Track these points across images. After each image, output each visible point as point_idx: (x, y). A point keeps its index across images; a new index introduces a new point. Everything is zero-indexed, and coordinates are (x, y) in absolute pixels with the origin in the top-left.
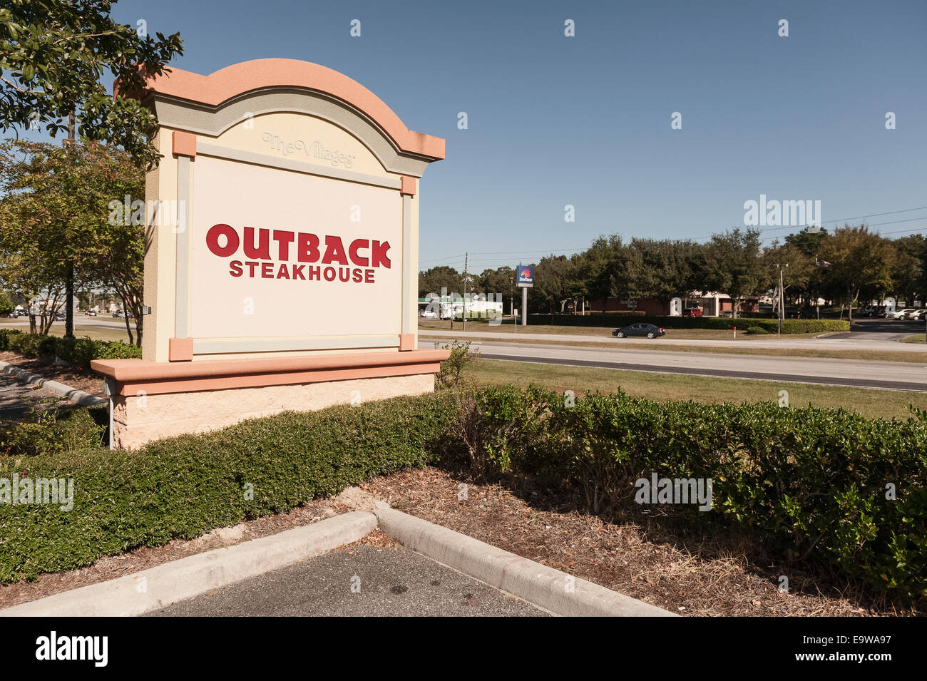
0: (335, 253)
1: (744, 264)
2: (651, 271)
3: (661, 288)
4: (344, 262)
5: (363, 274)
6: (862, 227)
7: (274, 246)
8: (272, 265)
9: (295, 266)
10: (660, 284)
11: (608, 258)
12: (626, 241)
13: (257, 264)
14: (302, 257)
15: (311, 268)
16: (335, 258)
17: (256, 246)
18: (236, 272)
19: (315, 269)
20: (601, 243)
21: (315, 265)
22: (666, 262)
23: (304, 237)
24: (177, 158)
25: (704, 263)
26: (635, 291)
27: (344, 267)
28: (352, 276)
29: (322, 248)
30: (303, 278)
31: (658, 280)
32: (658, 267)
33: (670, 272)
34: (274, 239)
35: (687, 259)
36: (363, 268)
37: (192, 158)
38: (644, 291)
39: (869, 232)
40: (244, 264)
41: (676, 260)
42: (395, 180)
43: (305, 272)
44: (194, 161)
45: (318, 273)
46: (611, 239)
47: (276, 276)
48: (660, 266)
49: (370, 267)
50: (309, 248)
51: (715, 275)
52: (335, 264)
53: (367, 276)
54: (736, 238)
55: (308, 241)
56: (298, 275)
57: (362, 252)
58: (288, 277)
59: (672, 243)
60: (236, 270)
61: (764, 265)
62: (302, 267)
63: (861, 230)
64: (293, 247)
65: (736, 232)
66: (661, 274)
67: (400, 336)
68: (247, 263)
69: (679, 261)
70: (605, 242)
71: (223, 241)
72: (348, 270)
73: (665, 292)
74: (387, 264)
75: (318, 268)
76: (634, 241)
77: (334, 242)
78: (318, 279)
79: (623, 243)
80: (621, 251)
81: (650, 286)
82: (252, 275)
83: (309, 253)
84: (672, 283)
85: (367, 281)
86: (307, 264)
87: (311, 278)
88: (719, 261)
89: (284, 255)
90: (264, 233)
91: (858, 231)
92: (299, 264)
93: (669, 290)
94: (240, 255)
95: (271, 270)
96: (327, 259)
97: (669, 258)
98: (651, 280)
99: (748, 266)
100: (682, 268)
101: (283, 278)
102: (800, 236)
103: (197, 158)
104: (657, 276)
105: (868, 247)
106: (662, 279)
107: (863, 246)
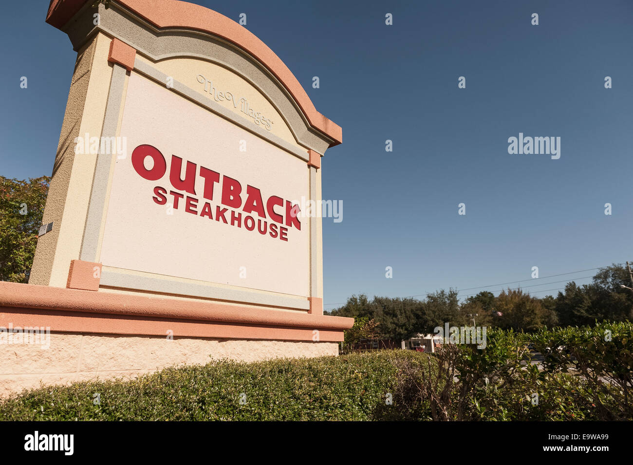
0: (255, 204)
1: (451, 314)
2: (389, 320)
3: (396, 331)
4: (262, 214)
5: (278, 230)
6: (519, 290)
7: (200, 182)
8: (197, 201)
9: (218, 207)
10: (396, 329)
11: (359, 310)
12: (370, 299)
13: (182, 196)
14: (225, 200)
15: (233, 213)
16: (255, 209)
17: (183, 177)
18: (160, 199)
19: (236, 215)
20: (353, 300)
21: (237, 211)
22: (398, 313)
23: (228, 181)
24: (112, 66)
25: (424, 314)
26: (379, 334)
27: (263, 220)
28: (269, 230)
29: (244, 196)
30: (225, 221)
31: (394, 325)
32: (393, 316)
33: (402, 320)
34: (201, 175)
35: (412, 311)
36: (279, 225)
37: (128, 73)
38: (385, 334)
39: (523, 294)
40: (168, 192)
41: (405, 312)
42: (304, 152)
43: (228, 215)
44: (129, 75)
45: (239, 219)
46: (360, 297)
47: (199, 213)
48: (395, 316)
49: (284, 225)
50: (232, 193)
51: (432, 322)
52: (255, 215)
53: (282, 233)
54: (443, 296)
55: (231, 187)
56: (220, 217)
57: (277, 209)
58: (211, 217)
59: (401, 300)
60: (160, 196)
61: (462, 315)
62: (225, 210)
63: (518, 292)
64: (218, 188)
65: (442, 292)
66: (396, 322)
67: (310, 299)
68: (172, 192)
69: (407, 312)
70: (356, 299)
71: (149, 163)
72: (266, 223)
73: (400, 334)
74: (298, 225)
75: (240, 214)
76: (375, 299)
77: (254, 192)
78: (239, 226)
79: (368, 300)
80: (368, 306)
81: (389, 330)
82: (176, 206)
83: (232, 198)
84: (404, 327)
85: (282, 238)
86: (230, 209)
87: (233, 224)
88: (434, 312)
89: (209, 194)
90: (191, 166)
91: (517, 293)
92: (222, 207)
93: (402, 332)
94: (165, 182)
95: (195, 206)
96: (248, 208)
97: (400, 310)
98: (390, 326)
99: (453, 315)
100: (410, 317)
101: (206, 217)
102: (477, 297)
103: (132, 73)
104: (394, 323)
105: (524, 303)
106: (397, 325)
107: (521, 302)
